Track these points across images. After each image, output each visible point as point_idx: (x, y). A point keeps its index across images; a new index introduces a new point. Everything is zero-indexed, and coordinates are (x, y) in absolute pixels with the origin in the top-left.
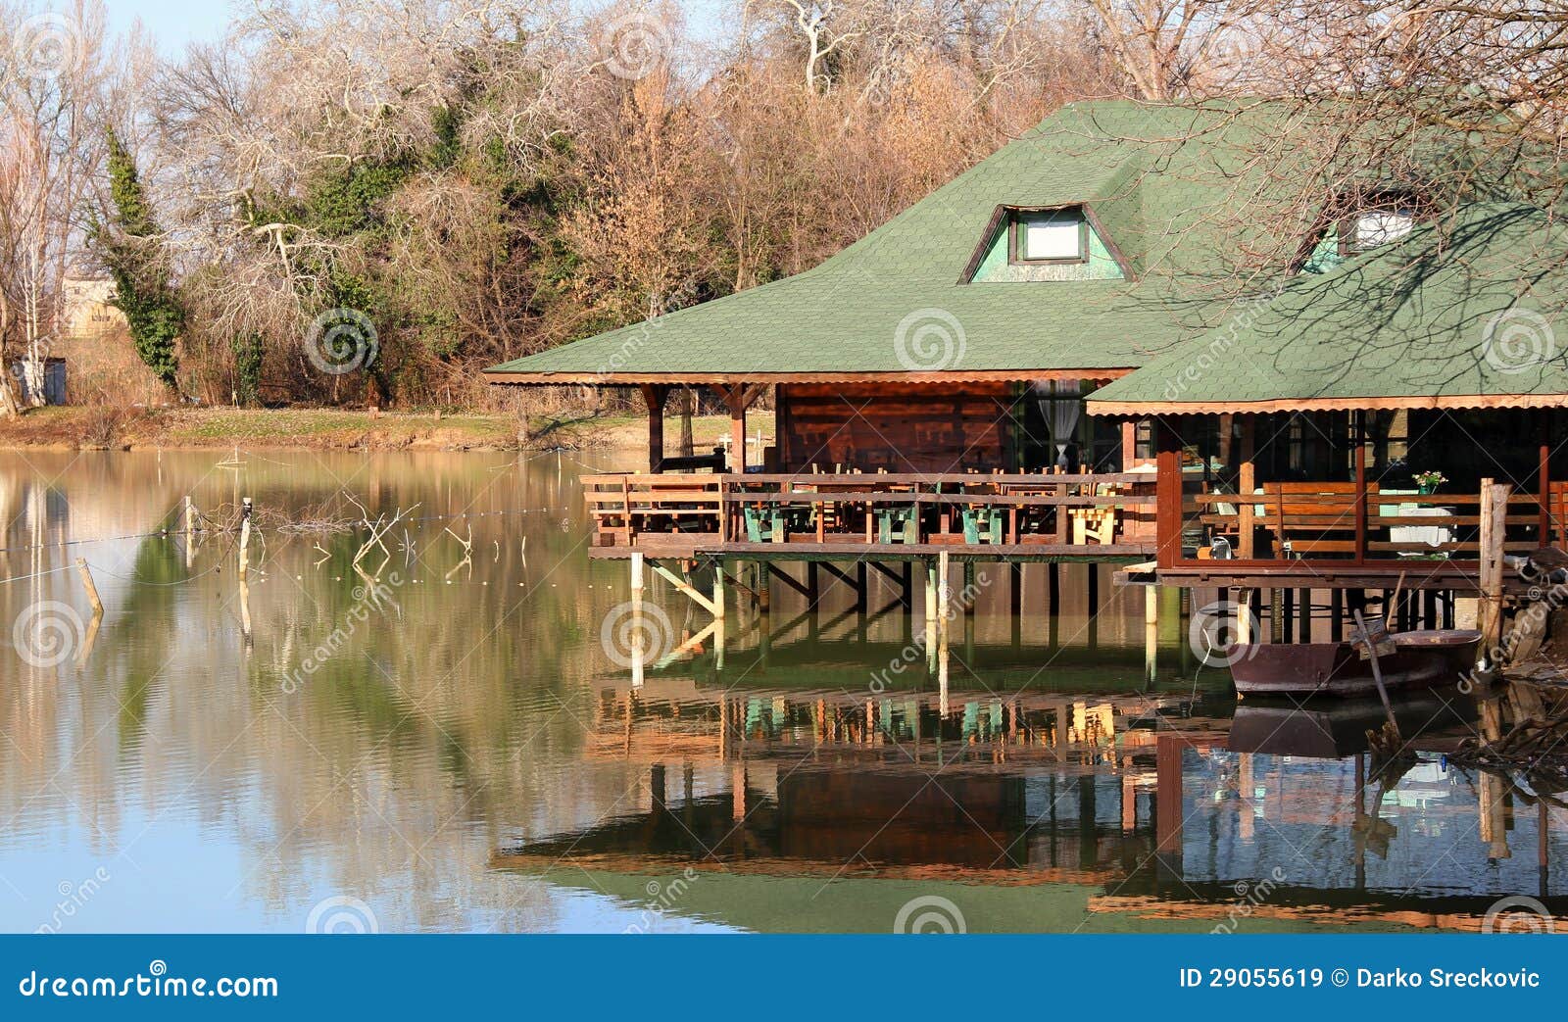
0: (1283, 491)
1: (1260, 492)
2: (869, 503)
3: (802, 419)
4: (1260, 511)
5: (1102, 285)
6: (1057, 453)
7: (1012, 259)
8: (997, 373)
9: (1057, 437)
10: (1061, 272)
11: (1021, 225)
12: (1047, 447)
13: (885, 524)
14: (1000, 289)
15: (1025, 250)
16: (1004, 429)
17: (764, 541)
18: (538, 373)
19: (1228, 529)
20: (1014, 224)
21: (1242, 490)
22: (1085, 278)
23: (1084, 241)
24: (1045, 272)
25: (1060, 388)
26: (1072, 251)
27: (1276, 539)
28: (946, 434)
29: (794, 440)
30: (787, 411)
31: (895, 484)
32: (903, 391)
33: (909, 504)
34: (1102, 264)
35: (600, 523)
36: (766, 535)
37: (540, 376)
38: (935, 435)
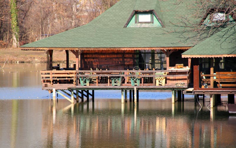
0: (220, 74)
1: (215, 74)
2: (109, 77)
3: (87, 58)
4: (215, 78)
5: (157, 28)
6: (146, 65)
7: (136, 22)
8: (141, 48)
9: (146, 62)
10: (147, 25)
11: (137, 14)
12: (144, 64)
13: (113, 81)
14: (134, 29)
15: (138, 20)
16: (134, 60)
17: (84, 85)
18: (33, 47)
19: (206, 82)
20: (136, 14)
21: (211, 73)
22: (153, 27)
23: (152, 19)
24: (144, 25)
25: (146, 51)
26: (149, 20)
27: (219, 84)
28: (121, 62)
29: (85, 63)
30: (83, 56)
31: (112, 73)
32: (120, 52)
33: (119, 77)
34: (156, 23)
35: (43, 82)
36: (85, 84)
37: (34, 48)
38: (118, 62)
